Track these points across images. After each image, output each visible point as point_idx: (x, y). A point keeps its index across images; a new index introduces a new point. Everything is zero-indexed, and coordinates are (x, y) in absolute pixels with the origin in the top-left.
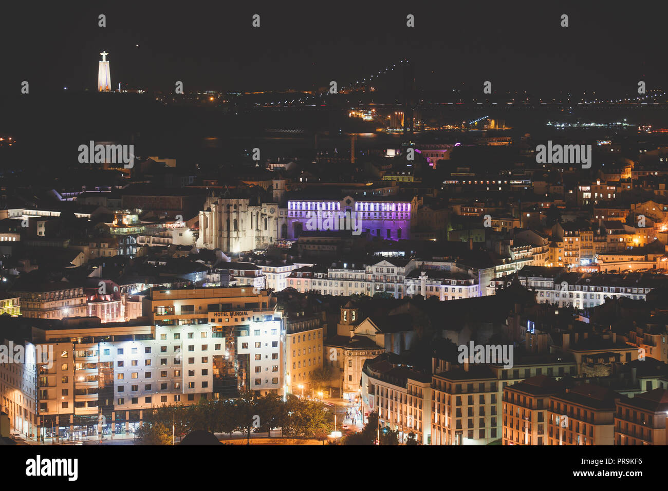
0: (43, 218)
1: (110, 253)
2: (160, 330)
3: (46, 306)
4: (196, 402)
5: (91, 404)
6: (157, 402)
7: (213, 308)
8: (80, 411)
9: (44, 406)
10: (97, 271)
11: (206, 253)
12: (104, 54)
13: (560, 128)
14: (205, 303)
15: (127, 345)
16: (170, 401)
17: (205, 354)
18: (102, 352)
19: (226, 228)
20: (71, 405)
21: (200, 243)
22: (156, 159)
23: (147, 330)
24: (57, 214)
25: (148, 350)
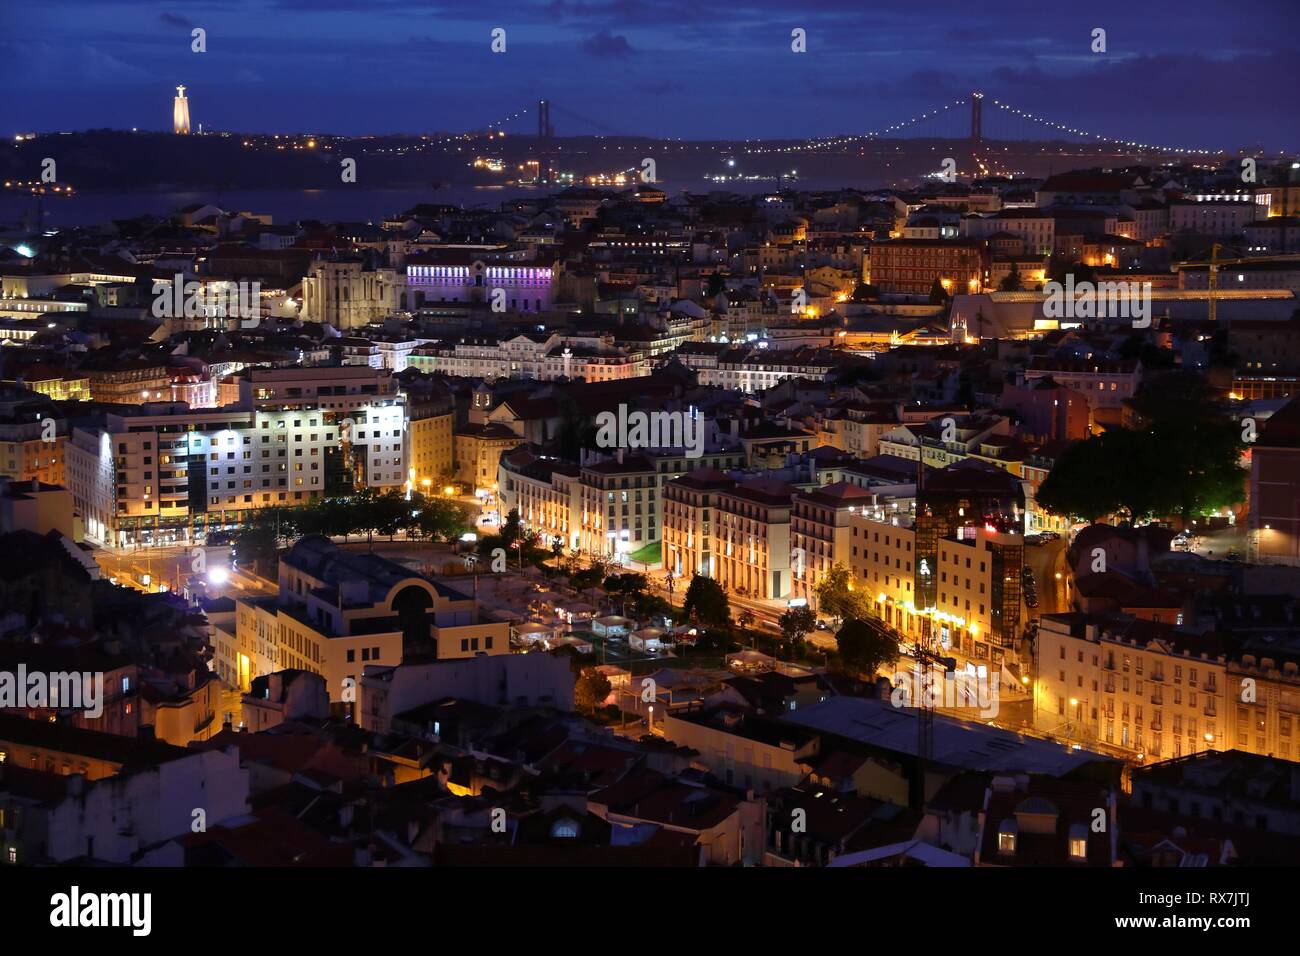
0: (114, 284)
1: (196, 326)
2: (261, 418)
3: (121, 388)
4: (304, 501)
5: (180, 504)
6: (258, 501)
7: (323, 391)
8: (166, 512)
9: (123, 506)
10: (181, 349)
11: (313, 328)
12: (181, 89)
13: (720, 181)
14: (314, 385)
15: (222, 435)
16: (274, 500)
17: (314, 444)
18: (194, 442)
19: (337, 295)
20: (155, 505)
21: (304, 314)
22: (248, 215)
23: (245, 418)
24: (132, 279)
25: (246, 441)
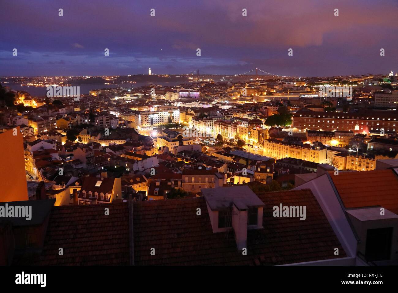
0: (141, 95)
1: (152, 100)
2: (160, 113)
3: (142, 109)
4: (166, 124)
5: (149, 124)
6: (160, 124)
7: (168, 109)
8: (148, 125)
9: (142, 124)
10: (150, 103)
11: (167, 101)
12: (150, 69)
13: (222, 80)
14: (167, 108)
15: (155, 115)
16: (162, 124)
17: (167, 116)
18: (151, 116)
19: (170, 96)
20: (146, 124)
21: (166, 99)
22: (159, 86)
23: (158, 113)
24: (143, 94)
25: (158, 116)
